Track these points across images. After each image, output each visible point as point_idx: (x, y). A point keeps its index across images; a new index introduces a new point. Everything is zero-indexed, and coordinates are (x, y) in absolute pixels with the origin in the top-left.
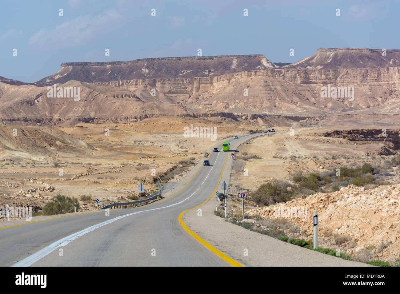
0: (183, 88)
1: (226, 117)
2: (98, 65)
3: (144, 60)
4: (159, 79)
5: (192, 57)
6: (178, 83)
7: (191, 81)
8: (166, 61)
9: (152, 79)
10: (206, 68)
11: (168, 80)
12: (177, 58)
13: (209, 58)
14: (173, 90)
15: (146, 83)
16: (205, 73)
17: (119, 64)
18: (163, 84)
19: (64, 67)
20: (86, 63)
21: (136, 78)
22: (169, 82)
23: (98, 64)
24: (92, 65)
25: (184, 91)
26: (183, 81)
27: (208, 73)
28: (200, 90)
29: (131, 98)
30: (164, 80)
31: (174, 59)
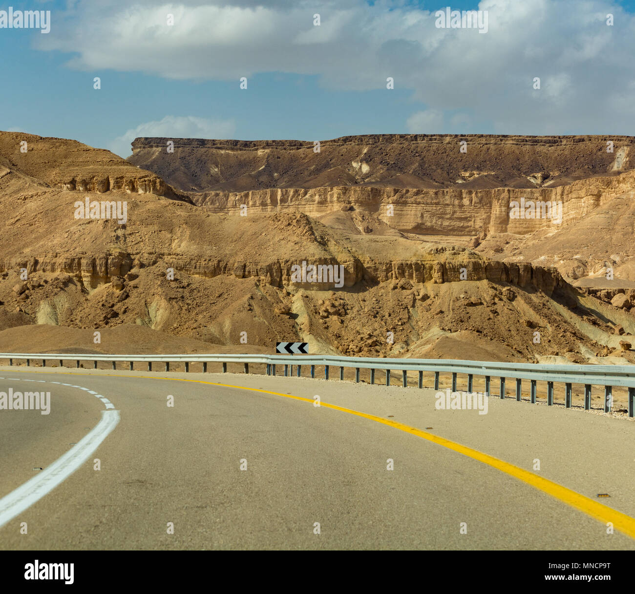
0: (461, 219)
1: (518, 285)
2: (232, 149)
3: (361, 139)
4: (389, 189)
5: (499, 136)
6: (447, 202)
7: (485, 199)
8: (422, 143)
9: (369, 188)
10: (535, 167)
11: (417, 193)
12: (456, 136)
13: (550, 142)
14: (429, 224)
15: (352, 199)
16: (532, 180)
17: (292, 149)
18: (401, 203)
19: (139, 150)
20: (202, 142)
21: (327, 184)
22: (419, 198)
23: (234, 144)
24: (219, 148)
25: (462, 227)
26: (462, 198)
27: (539, 181)
28: (508, 226)
29: (141, 191)
30: (404, 191)
31: (448, 139)
